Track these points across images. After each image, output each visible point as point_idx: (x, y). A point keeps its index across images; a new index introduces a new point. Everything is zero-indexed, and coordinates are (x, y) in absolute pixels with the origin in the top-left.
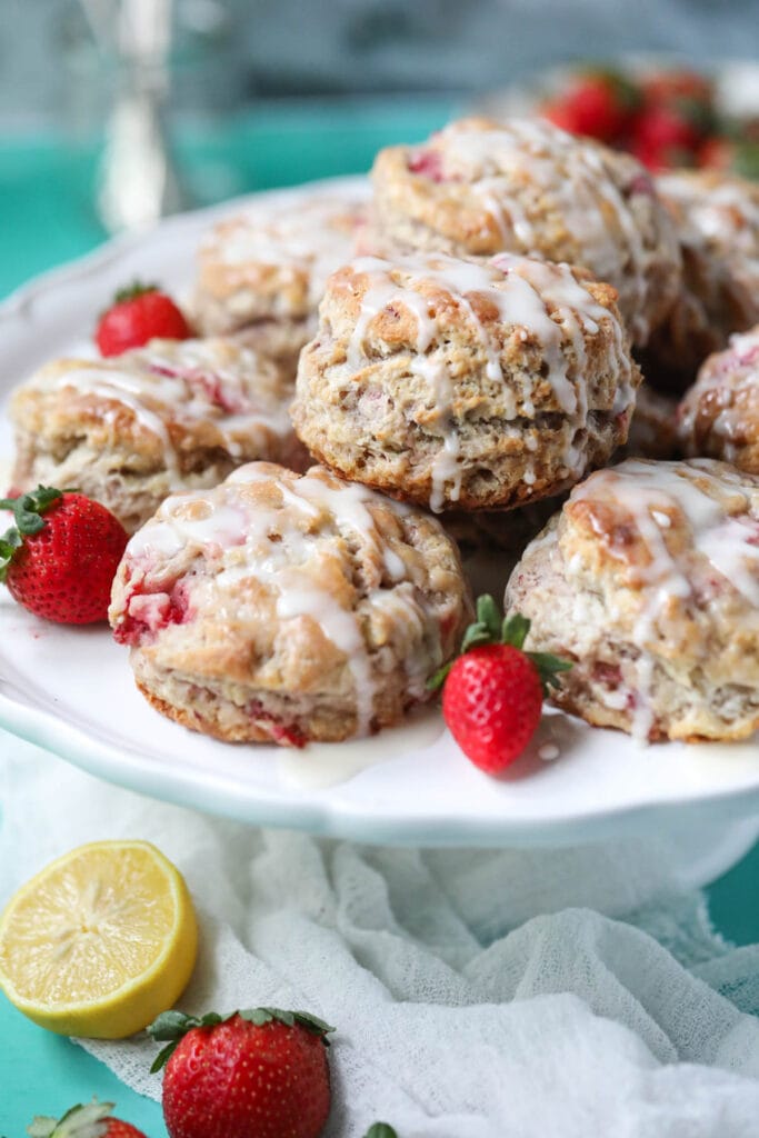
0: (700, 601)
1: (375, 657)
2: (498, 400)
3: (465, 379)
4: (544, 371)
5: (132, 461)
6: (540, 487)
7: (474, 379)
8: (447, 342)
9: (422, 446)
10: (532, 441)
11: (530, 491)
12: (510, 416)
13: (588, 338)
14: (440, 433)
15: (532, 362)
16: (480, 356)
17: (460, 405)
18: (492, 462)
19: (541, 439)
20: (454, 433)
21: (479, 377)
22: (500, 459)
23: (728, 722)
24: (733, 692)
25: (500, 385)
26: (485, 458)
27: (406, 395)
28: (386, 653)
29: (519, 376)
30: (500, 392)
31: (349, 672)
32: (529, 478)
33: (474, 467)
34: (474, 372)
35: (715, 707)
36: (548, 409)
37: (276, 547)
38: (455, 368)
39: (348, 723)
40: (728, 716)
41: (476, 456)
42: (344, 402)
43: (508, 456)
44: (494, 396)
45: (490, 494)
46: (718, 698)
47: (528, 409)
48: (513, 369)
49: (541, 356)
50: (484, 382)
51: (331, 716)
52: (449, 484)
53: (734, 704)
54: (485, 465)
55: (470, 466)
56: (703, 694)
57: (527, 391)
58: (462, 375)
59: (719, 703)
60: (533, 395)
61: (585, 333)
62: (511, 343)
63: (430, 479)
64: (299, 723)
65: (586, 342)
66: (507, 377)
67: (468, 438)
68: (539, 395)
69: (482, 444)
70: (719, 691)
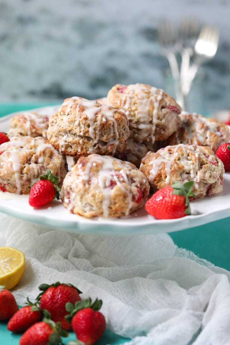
0: (90, 183)
1: (22, 175)
2: (76, 130)
3: (71, 123)
4: (89, 126)
5: (23, 132)
6: (81, 153)
7: (73, 123)
8: (71, 114)
9: (60, 137)
10: (81, 142)
11: (79, 154)
12: (78, 134)
13: (102, 122)
14: (63, 134)
15: (86, 123)
16: (76, 119)
17: (68, 128)
18: (72, 144)
19: (83, 142)
20: (67, 135)
21: (74, 123)
22: (74, 144)
23: (85, 212)
24: (89, 205)
25: (77, 126)
26: (70, 142)
27: (60, 124)
28: (25, 175)
29: (82, 126)
30: (77, 128)
31: (14, 176)
32: (79, 150)
33: (68, 144)
34: (73, 122)
35: (83, 207)
36: (87, 135)
37: (21, 149)
38: (70, 120)
39: (15, 189)
40: (86, 211)
41: (69, 141)
42: (52, 124)
43: (76, 143)
44: (76, 129)
45: (71, 152)
46: (85, 206)
47: (82, 134)
48: (81, 123)
49: (88, 122)
50: (74, 125)
51: (11, 186)
52: (62, 146)
53: (88, 208)
54: (70, 144)
55: (67, 143)
56: (82, 204)
57: (83, 129)
58: (70, 122)
59: (85, 207)
60: (84, 131)
61: (102, 120)
62: (82, 117)
63: (59, 144)
64: (5, 186)
65: (101, 123)
66: (79, 125)
67: (69, 137)
68: (85, 131)
69: (70, 139)
70: (86, 204)
